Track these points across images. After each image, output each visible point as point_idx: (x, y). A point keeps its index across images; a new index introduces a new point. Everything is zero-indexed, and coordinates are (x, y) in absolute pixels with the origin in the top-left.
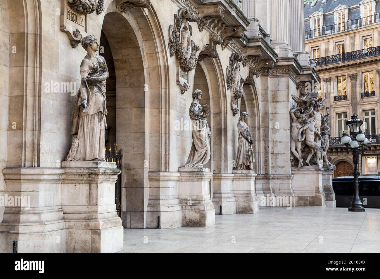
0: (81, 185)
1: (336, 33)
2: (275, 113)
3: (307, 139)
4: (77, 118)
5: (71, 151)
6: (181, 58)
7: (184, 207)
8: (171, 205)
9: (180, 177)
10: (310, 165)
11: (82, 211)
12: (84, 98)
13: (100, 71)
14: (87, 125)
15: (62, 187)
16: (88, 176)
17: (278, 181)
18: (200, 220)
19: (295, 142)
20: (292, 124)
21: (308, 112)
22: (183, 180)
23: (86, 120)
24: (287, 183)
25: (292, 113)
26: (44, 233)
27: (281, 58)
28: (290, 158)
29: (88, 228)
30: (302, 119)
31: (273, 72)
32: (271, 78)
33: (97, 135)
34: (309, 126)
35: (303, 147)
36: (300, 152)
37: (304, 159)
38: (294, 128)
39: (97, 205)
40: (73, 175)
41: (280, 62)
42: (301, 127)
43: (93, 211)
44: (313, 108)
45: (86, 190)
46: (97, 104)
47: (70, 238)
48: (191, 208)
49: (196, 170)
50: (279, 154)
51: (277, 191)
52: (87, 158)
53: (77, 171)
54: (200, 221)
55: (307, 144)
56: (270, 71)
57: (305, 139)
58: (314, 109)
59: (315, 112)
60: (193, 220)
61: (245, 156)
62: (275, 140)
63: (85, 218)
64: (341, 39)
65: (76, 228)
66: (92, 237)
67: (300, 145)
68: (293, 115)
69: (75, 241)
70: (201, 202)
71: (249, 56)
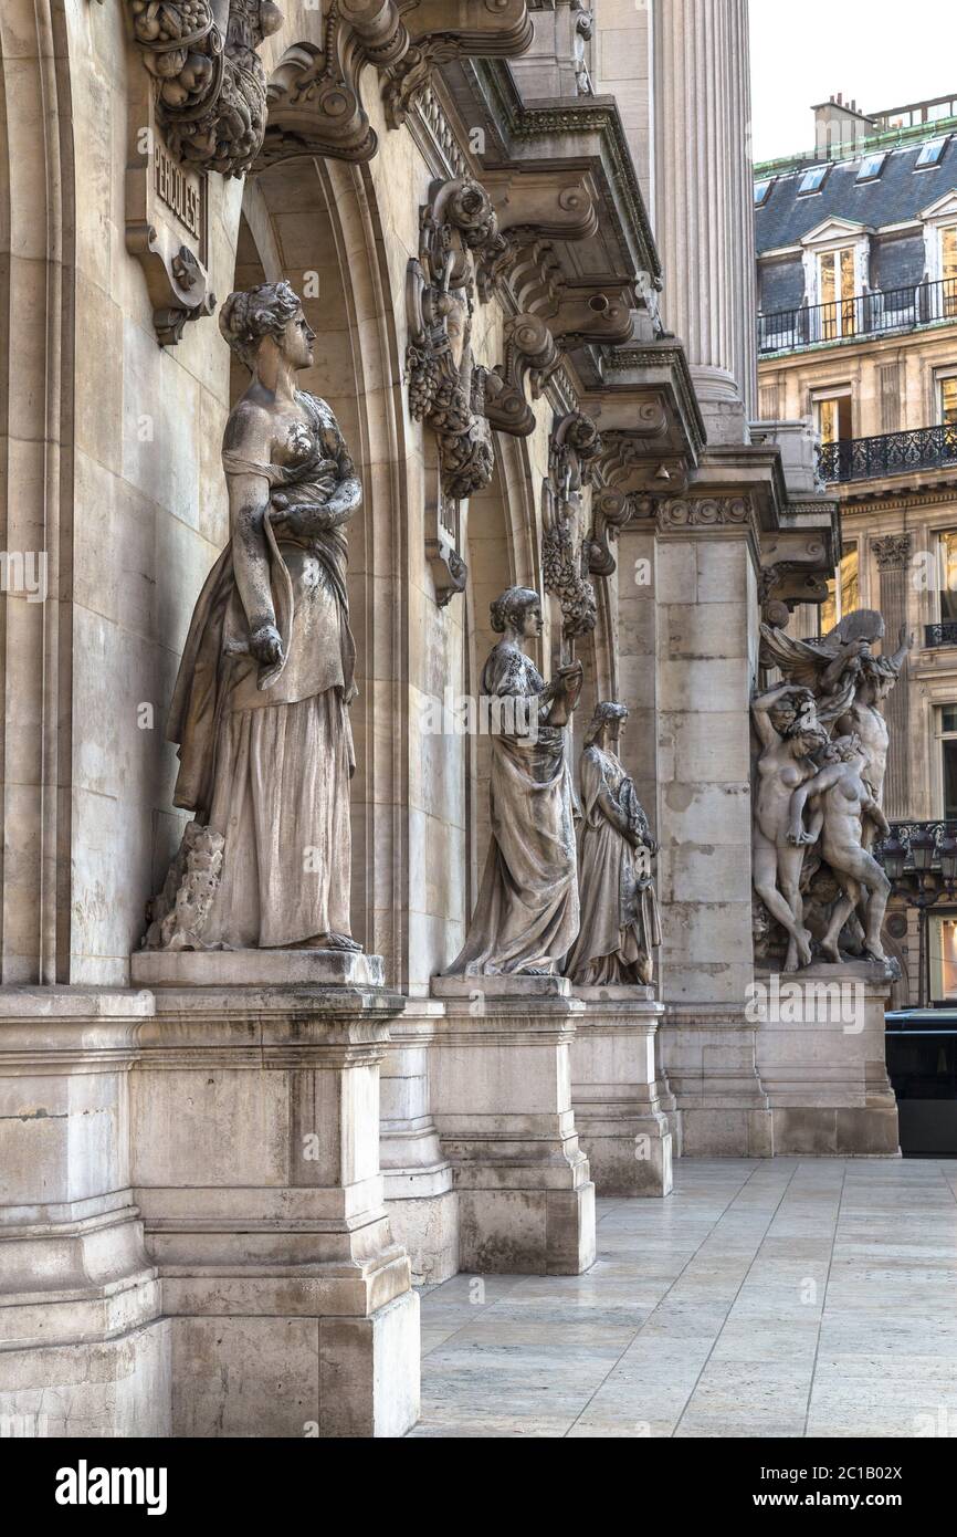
0: (247, 1079)
1: (813, 346)
2: (683, 712)
3: (829, 835)
4: (208, 717)
5: (190, 898)
6: (451, 428)
7: (464, 1176)
8: (422, 1166)
9: (444, 1026)
10: (839, 959)
11: (254, 1215)
12: (263, 612)
13: (324, 473)
14: (267, 761)
15: (134, 1092)
16: (285, 1030)
17: (696, 1034)
18: (549, 1238)
19: (777, 848)
20: (761, 763)
21: (831, 707)
22: (458, 1039)
23: (263, 734)
24: (739, 1045)
25: (760, 710)
26: (109, 1345)
27: (717, 451)
28: (754, 924)
29: (294, 1309)
30: (808, 742)
31: (673, 516)
32: (662, 541)
33: (323, 815)
34: (838, 774)
35: (812, 871)
36: (796, 898)
37: (816, 927)
38: (770, 786)
39: (338, 1182)
40: (201, 1023)
41: (710, 466)
42: (805, 781)
43: (315, 1216)
44: (853, 690)
45: (274, 1104)
46: (320, 645)
47: (196, 1364)
48: (502, 1178)
49: (525, 988)
50: (703, 908)
51: (688, 1085)
52: (272, 933)
53: (225, 1003)
54: (550, 1246)
55: (830, 860)
56: (664, 510)
57: (822, 836)
58: (857, 698)
59: (862, 711)
60: (514, 1242)
61: (623, 915)
62: (679, 841)
63: (272, 1258)
64: (836, 375)
65: (226, 1307)
66: (321, 1356)
67: (796, 863)
68: (765, 720)
69: (225, 1382)
70: (552, 1148)
71: (611, 431)
